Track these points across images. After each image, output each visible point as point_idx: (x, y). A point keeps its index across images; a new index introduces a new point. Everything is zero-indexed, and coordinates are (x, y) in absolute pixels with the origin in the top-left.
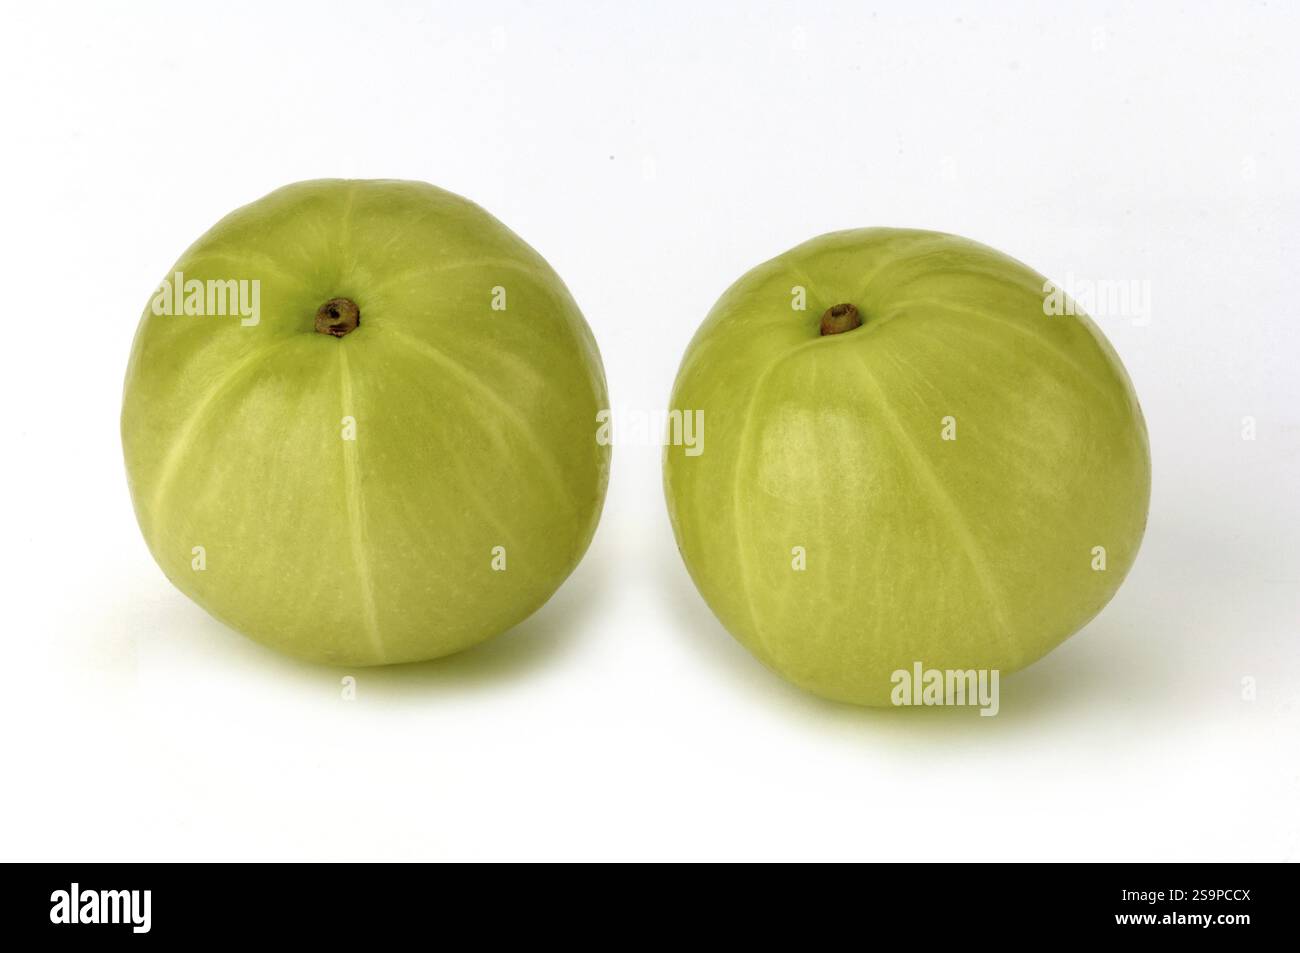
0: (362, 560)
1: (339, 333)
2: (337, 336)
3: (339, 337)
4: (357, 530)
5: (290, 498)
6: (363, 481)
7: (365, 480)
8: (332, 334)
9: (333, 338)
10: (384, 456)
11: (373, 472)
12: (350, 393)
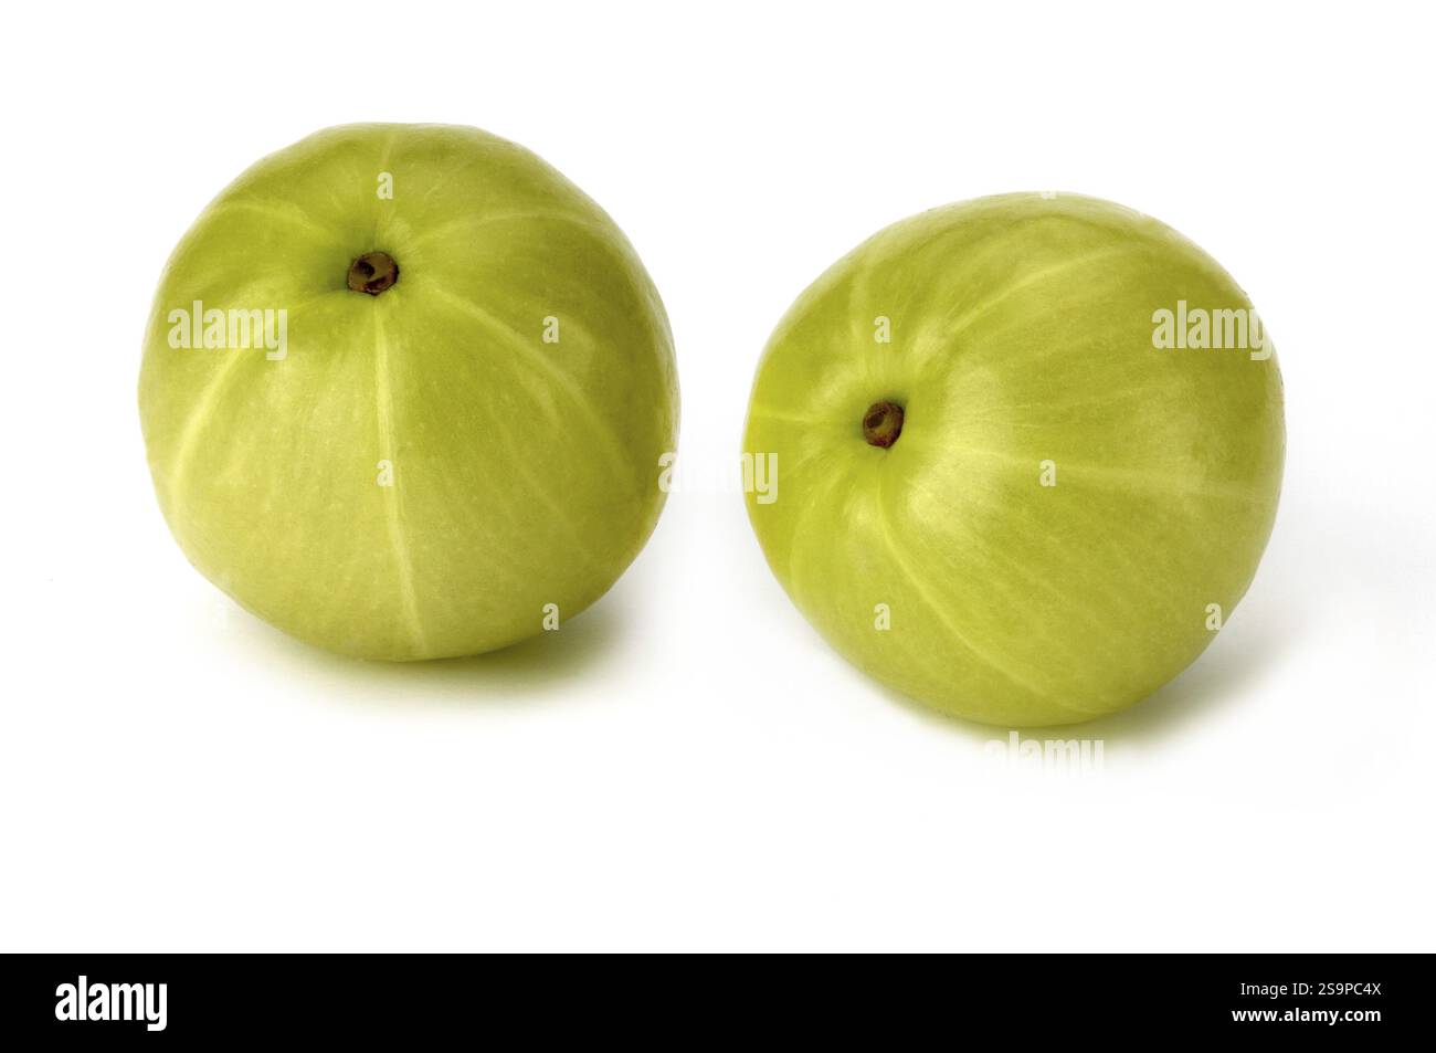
0: (398, 542)
1: (374, 291)
2: (373, 294)
3: (375, 295)
4: (392, 509)
5: (319, 472)
6: (399, 453)
7: (401, 452)
8: (366, 292)
9: (368, 295)
10: (422, 425)
11: (410, 444)
12: (385, 357)
